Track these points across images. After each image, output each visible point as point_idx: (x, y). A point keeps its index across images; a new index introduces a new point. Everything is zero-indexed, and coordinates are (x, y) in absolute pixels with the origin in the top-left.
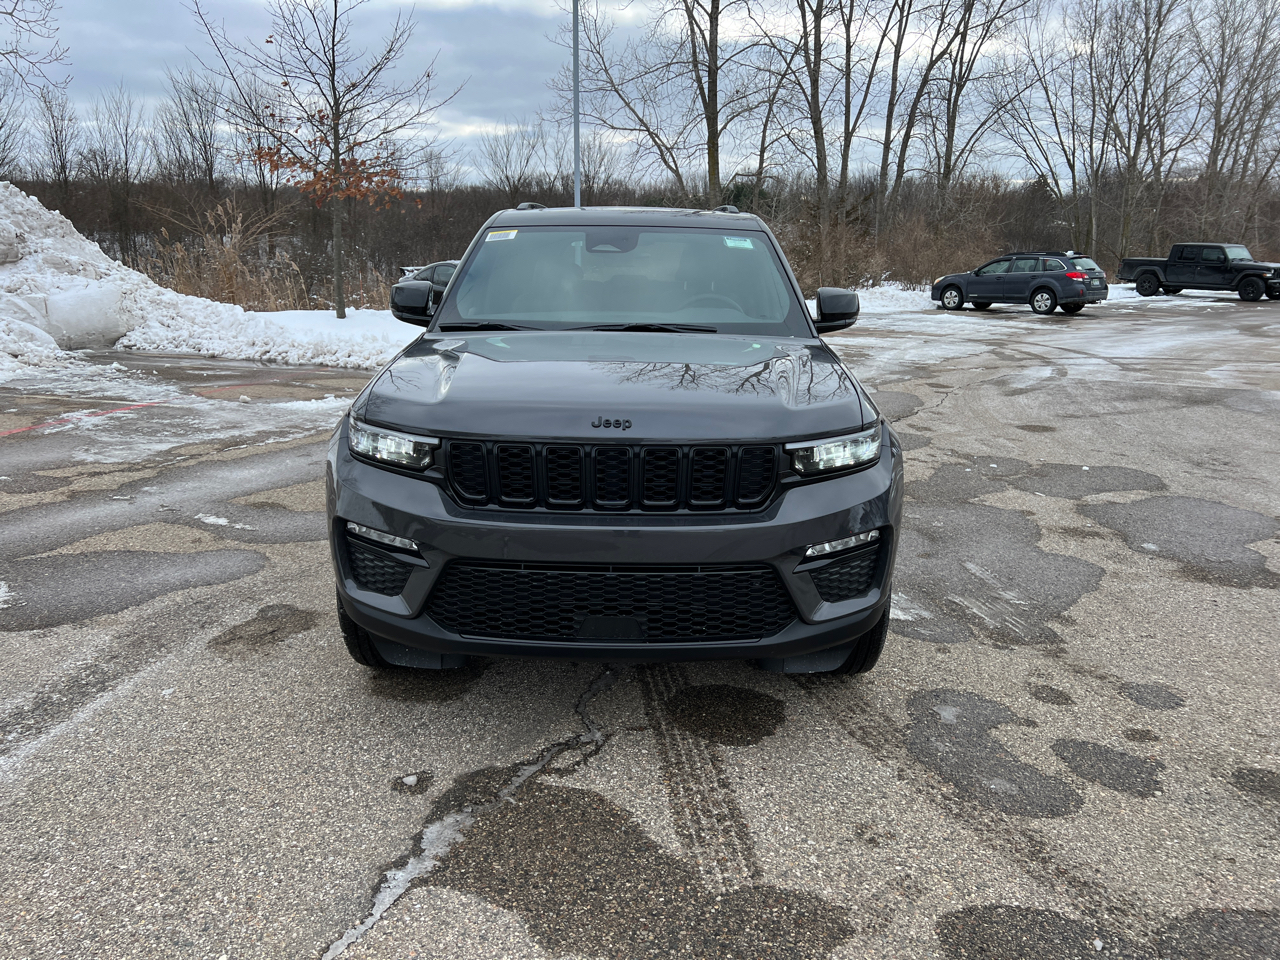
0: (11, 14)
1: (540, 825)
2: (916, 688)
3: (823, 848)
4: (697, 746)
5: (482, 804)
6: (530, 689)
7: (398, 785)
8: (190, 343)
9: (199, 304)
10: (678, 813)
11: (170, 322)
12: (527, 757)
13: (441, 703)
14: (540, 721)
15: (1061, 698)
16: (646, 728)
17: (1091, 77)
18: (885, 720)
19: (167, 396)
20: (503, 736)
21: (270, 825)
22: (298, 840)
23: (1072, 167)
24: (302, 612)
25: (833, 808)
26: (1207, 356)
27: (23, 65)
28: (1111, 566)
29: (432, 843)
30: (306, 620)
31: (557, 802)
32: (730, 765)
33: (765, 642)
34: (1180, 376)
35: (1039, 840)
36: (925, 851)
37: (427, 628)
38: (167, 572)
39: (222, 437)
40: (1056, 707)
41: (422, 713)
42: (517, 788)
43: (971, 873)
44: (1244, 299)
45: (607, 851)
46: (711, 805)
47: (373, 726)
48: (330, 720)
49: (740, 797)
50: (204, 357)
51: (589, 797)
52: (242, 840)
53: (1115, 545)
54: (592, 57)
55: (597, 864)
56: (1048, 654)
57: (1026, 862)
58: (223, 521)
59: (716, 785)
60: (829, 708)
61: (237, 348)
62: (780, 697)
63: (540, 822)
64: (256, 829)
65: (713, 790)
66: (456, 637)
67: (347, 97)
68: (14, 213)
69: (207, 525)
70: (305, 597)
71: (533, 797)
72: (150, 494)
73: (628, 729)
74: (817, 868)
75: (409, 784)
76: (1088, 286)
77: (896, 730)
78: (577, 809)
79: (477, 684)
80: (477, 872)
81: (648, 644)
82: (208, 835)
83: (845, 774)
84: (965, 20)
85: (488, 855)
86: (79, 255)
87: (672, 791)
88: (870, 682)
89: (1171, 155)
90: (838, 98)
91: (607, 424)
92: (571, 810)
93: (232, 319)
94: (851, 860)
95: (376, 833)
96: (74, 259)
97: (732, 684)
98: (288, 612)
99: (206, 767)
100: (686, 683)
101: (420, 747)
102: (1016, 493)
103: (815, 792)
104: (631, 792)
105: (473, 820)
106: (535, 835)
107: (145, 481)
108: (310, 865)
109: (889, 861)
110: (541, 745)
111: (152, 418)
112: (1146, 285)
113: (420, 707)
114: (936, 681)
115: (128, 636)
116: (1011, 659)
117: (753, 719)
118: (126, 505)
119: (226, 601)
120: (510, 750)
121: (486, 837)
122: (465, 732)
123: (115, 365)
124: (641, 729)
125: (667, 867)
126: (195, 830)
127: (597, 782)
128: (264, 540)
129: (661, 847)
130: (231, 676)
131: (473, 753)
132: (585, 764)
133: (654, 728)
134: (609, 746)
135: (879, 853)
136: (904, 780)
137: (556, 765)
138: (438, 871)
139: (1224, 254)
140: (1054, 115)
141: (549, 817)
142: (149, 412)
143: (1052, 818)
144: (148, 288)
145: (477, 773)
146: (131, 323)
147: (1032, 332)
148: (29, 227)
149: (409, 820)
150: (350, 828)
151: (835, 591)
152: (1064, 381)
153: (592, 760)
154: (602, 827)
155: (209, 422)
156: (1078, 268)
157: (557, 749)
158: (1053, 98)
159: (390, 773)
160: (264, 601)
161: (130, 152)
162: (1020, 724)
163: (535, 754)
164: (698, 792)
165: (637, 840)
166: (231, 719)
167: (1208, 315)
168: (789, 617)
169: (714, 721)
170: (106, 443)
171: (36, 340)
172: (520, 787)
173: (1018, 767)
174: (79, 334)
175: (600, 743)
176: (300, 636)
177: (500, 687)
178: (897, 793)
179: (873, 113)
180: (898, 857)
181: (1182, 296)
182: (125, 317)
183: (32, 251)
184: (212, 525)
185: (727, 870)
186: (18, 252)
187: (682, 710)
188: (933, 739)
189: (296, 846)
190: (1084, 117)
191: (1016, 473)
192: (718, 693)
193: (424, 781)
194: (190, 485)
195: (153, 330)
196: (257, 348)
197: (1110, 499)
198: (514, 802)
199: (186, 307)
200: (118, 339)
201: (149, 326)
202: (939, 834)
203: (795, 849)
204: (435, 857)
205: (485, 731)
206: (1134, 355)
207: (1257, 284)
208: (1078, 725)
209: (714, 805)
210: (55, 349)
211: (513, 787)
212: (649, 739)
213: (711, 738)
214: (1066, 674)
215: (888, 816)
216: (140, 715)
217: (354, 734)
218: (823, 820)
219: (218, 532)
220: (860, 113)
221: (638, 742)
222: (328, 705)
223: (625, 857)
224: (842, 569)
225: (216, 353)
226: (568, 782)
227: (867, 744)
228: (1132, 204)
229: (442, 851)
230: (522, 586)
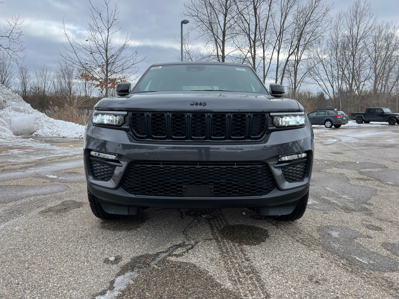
0: (8, 37)
1: (168, 277)
2: (319, 225)
3: (295, 285)
4: (234, 245)
5: (143, 268)
6: (164, 226)
7: (107, 261)
8: (57, 133)
9: (61, 122)
10: (229, 271)
11: (51, 127)
12: (162, 250)
13: (128, 231)
14: (168, 237)
15: (379, 229)
16: (212, 239)
17: (337, 61)
18: (310, 236)
19: (46, 146)
20: (153, 242)
21: (46, 277)
22: (57, 284)
23: (333, 87)
24: (78, 202)
25: (296, 269)
26: (385, 137)
27: (11, 52)
28: (379, 189)
29: (118, 284)
30: (79, 205)
31: (176, 267)
32: (249, 252)
33: (263, 197)
34: (379, 141)
35: (390, 281)
36: (342, 286)
37: (121, 193)
38: (30, 191)
39: (61, 155)
40: (377, 232)
41: (120, 235)
42: (158, 262)
43: (365, 296)
44: (390, 124)
45: (198, 287)
46: (243, 268)
47: (99, 239)
48: (81, 237)
49: (255, 264)
50: (61, 137)
51: (189, 265)
52: (32, 283)
53: (377, 183)
54: (187, 55)
55: (194, 293)
56: (367, 215)
57: (388, 290)
58: (55, 177)
59: (244, 260)
60: (286, 232)
61: (72, 135)
62: (266, 228)
63: (168, 275)
64: (40, 279)
65: (243, 262)
66: (133, 196)
67: (111, 59)
68: (3, 94)
69: (49, 178)
70: (81, 198)
71: (165, 265)
72: (31, 170)
73: (205, 240)
74: (295, 294)
75: (111, 260)
76: (342, 119)
77: (315, 240)
78: (184, 270)
79: (144, 224)
80: (138, 297)
81: (214, 198)
82: (18, 281)
83: (298, 256)
84: (298, 44)
85: (144, 289)
86: (23, 107)
87: (225, 262)
88: (300, 223)
89: (363, 83)
90: (261, 66)
91: (197, 104)
92: (182, 270)
93: (71, 126)
94: (309, 290)
95: (94, 280)
96: (22, 108)
97: (245, 224)
98: (73, 202)
99: (25, 254)
100: (227, 224)
101: (118, 247)
102: (337, 169)
103: (287, 263)
104: (208, 263)
105: (138, 274)
106: (166, 281)
107: (31, 167)
108: (61, 294)
109: (327, 291)
110: (169, 245)
111: (38, 151)
112: (359, 121)
113: (119, 233)
114: (326, 223)
115: (9, 210)
116: (353, 216)
117: (256, 236)
118: (22, 173)
119: (50, 200)
120: (156, 247)
121: (143, 281)
122: (137, 241)
123: (31, 139)
124: (210, 240)
125: (226, 294)
126: (12, 279)
127: (193, 259)
128: (69, 182)
129: (223, 285)
130: (45, 223)
131: (140, 248)
132: (187, 252)
133: (216, 239)
134: (197, 246)
135: (321, 287)
136: (324, 258)
137: (175, 253)
138: (120, 296)
139: (383, 111)
140: (326, 72)
141: (172, 273)
142: (39, 150)
143: (392, 272)
144: (45, 117)
145: (141, 256)
146: (38, 127)
147: (327, 132)
148: (8, 98)
149: (109, 275)
150: (82, 278)
151: (291, 177)
152: (341, 142)
153: (190, 251)
154: (196, 277)
155: (58, 152)
156: (339, 114)
157: (175, 247)
158: (325, 68)
159: (104, 256)
160: (65, 199)
161: (46, 85)
162: (365, 238)
163: (166, 249)
164: (237, 263)
165: (211, 282)
166: (40, 237)
167: (380, 128)
168: (273, 187)
169: (240, 237)
170: (21, 157)
171: (6, 132)
172: (159, 261)
173: (370, 253)
174: (21, 130)
175: (193, 245)
176: (76, 210)
177: (152, 226)
178: (322, 263)
179: (272, 70)
180: (331, 289)
181: (370, 124)
182: (36, 126)
183: (8, 105)
184: (51, 178)
185: (254, 295)
186: (3, 106)
187: (227, 233)
188: (331, 243)
189: (56, 286)
190: (335, 73)
191: (334, 164)
192: (241, 227)
193: (118, 260)
194: (46, 167)
195: (45, 130)
196: (78, 134)
197: (369, 170)
198: (157, 267)
199: (57, 123)
200: (34, 132)
201: (44, 129)
202: (346, 280)
203: (283, 286)
204: (120, 290)
205: (145, 241)
206: (361, 137)
207: (394, 119)
208: (389, 238)
209: (244, 268)
210: (12, 135)
211: (156, 261)
212: (214, 243)
213: (240, 242)
214: (376, 221)
215: (321, 272)
216: (3, 236)
217: (91, 242)
218: (293, 273)
219: (53, 180)
220: (268, 70)
221: (209, 244)
222: (82, 232)
223: (207, 289)
224: (293, 168)
225: (65, 136)
226: (180, 259)
227: (305, 245)
228: (352, 98)
229: (123, 287)
230: (161, 173)
